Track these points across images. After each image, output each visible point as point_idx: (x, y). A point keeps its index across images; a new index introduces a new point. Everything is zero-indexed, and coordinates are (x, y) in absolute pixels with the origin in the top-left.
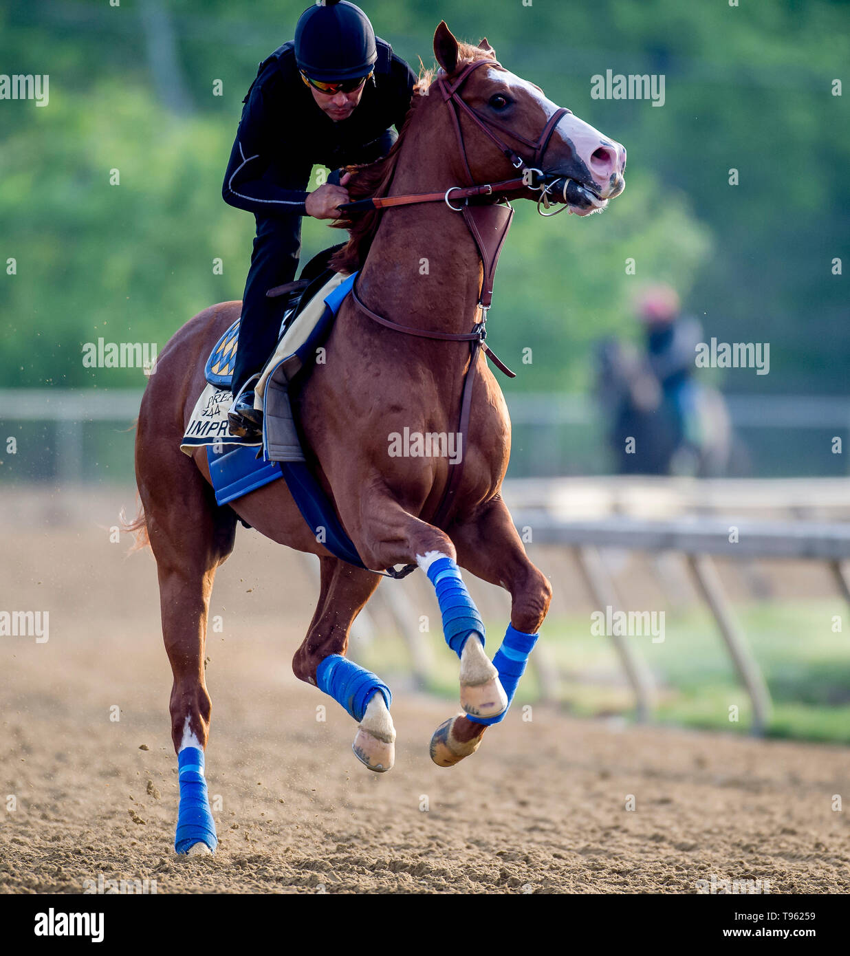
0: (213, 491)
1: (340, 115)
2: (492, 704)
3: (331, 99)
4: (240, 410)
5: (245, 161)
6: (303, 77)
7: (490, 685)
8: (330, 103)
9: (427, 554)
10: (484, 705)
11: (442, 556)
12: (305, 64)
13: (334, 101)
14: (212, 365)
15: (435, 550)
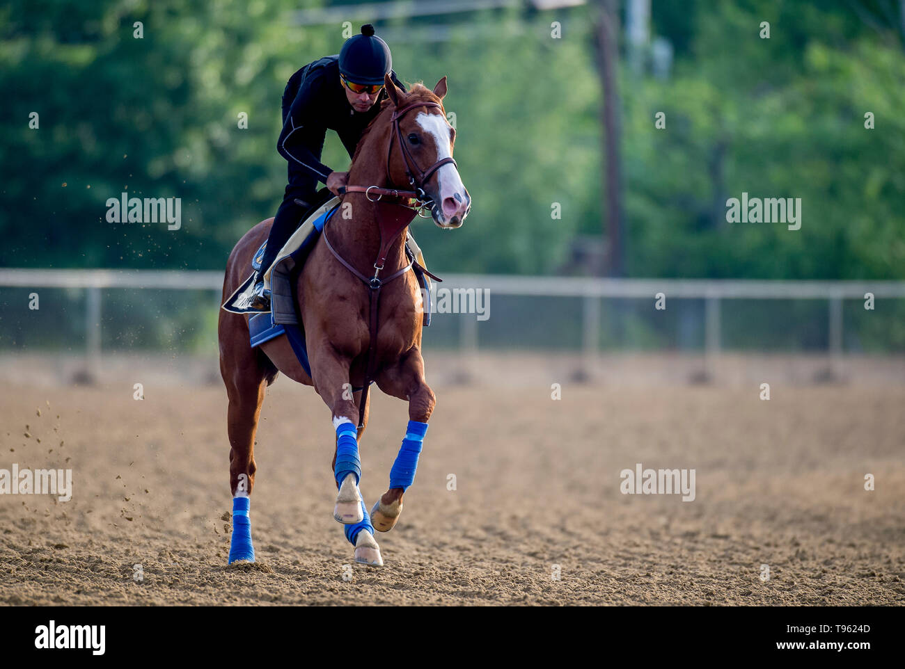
0: (250, 337)
1: (362, 108)
2: (352, 516)
3: (358, 97)
4: (266, 295)
5: (294, 129)
6: (342, 80)
7: (354, 504)
8: (357, 100)
9: (340, 417)
10: (346, 516)
11: (349, 421)
12: (344, 71)
13: (360, 98)
14: (257, 257)
15: (346, 416)
